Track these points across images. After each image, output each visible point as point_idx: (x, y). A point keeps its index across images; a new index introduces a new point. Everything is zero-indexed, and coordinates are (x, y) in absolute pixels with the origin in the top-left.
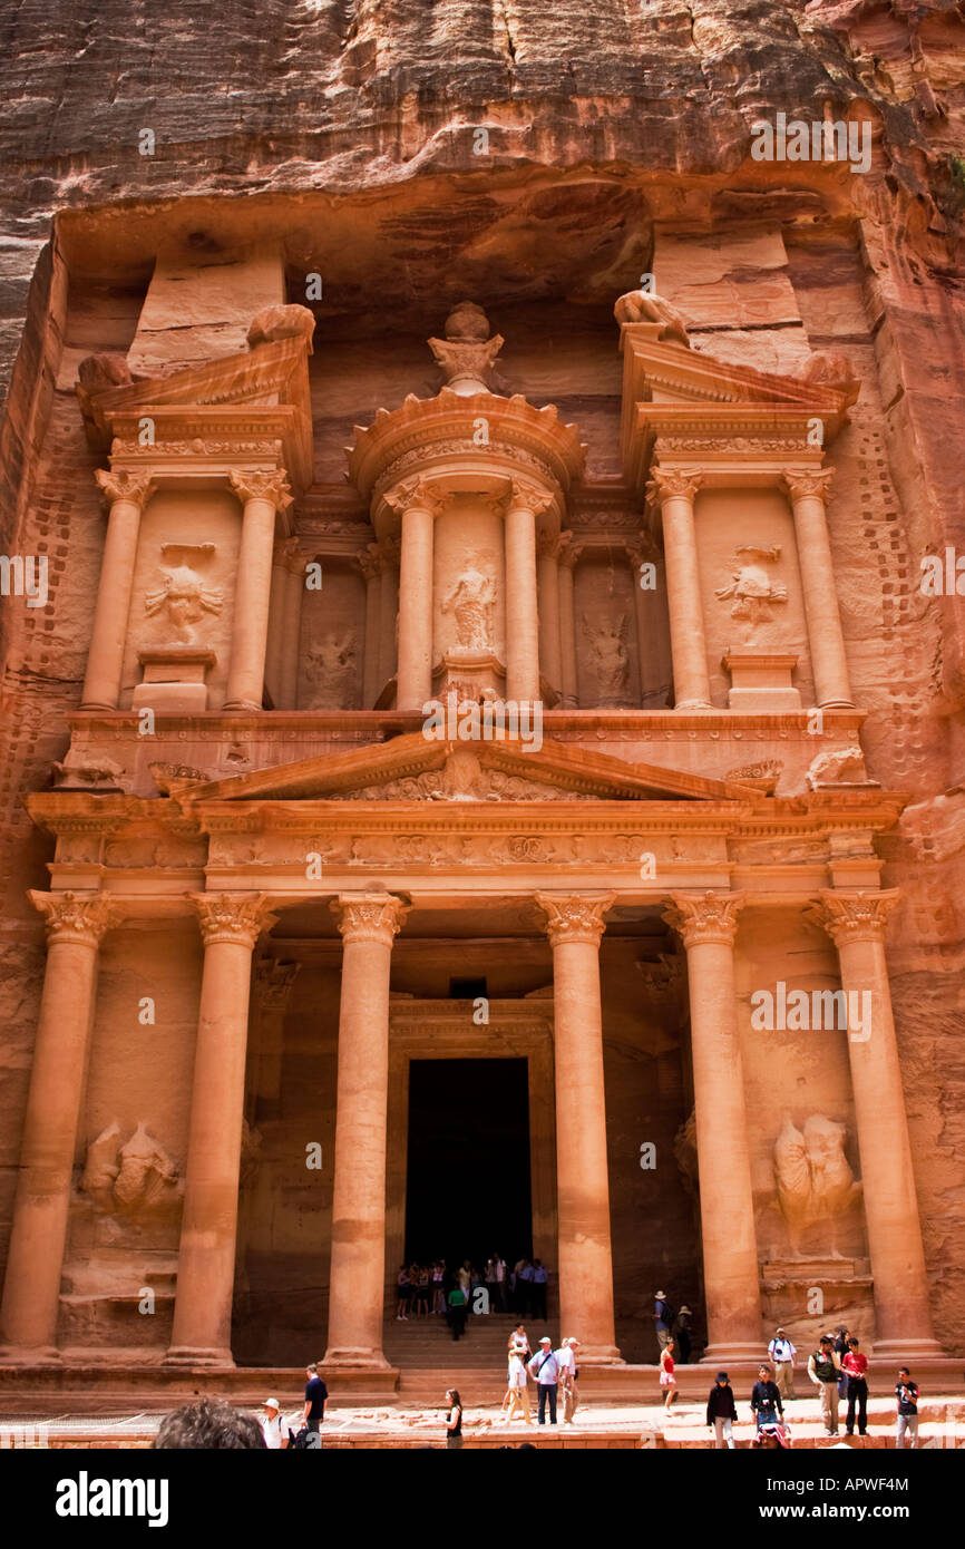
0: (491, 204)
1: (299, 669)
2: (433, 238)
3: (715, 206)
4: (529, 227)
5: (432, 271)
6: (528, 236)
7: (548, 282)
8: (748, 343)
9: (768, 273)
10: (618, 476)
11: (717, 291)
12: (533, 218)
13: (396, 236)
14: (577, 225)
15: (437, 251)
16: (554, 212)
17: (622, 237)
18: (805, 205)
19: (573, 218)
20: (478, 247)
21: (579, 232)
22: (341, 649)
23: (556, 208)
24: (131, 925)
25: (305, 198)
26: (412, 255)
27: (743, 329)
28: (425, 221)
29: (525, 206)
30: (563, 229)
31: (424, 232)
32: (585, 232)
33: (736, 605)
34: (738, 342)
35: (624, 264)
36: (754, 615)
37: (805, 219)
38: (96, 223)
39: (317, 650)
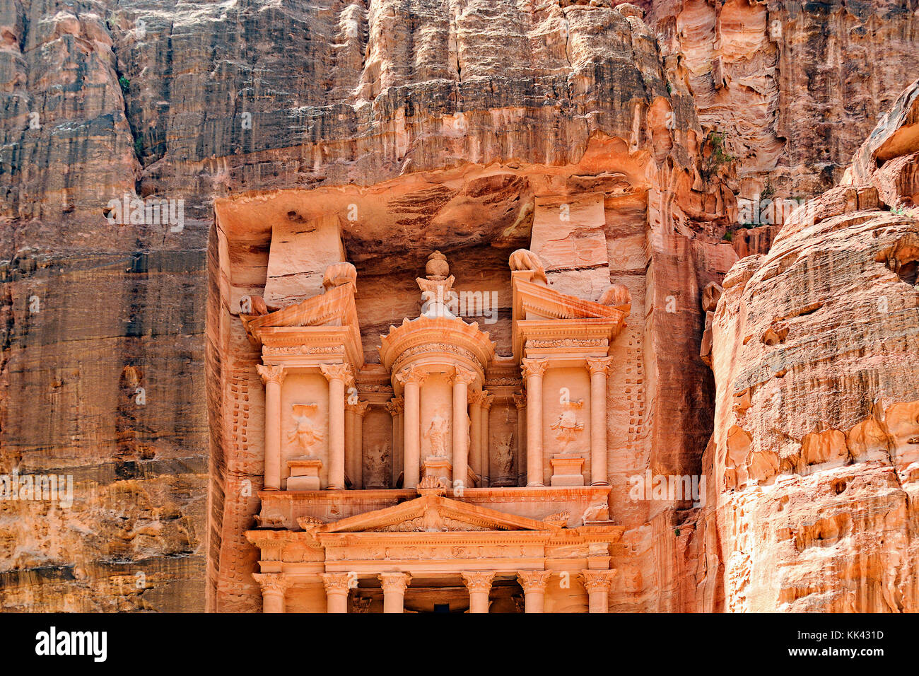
0: (445, 190)
1: (363, 464)
2: (417, 212)
3: (568, 185)
4: (468, 202)
5: (418, 232)
6: (468, 208)
7: (481, 235)
8: (579, 279)
9: (593, 230)
10: (511, 357)
11: (566, 244)
12: (469, 197)
13: (397, 211)
14: (494, 200)
15: (420, 219)
16: (481, 193)
17: (519, 206)
18: (618, 182)
19: (491, 196)
20: (442, 216)
21: (494, 204)
22: (382, 453)
23: (481, 191)
24: (297, 586)
25: (346, 189)
26: (407, 222)
27: (577, 270)
28: (412, 202)
29: (465, 190)
30: (487, 203)
31: (412, 208)
32: (498, 204)
33: (559, 432)
34: (573, 278)
35: (521, 222)
36: (567, 437)
37: (618, 190)
38: (237, 206)
39: (371, 454)
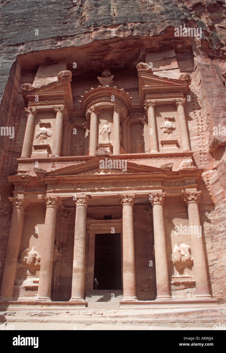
0: (110, 47)
1: (71, 150)
2: (98, 56)
3: (159, 44)
4: (119, 52)
5: (99, 63)
6: (119, 54)
7: (124, 65)
8: (166, 73)
9: (171, 58)
10: (139, 104)
11: (160, 62)
12: (119, 50)
13: (90, 56)
14: (129, 51)
15: (99, 59)
16: (124, 48)
17: (139, 53)
18: (179, 43)
19: (128, 49)
20: (108, 57)
21: (130, 52)
22: (80, 145)
23: (124, 47)
24: (32, 205)
25: (70, 48)
26: (94, 60)
27: (165, 70)
28: (96, 52)
29: (118, 47)
30: (126, 52)
31: (96, 54)
32: (131, 52)
33: (164, 130)
34: (164, 73)
35: (140, 59)
36: (168, 132)
37: (180, 46)
38: (26, 57)
39: (74, 145)
